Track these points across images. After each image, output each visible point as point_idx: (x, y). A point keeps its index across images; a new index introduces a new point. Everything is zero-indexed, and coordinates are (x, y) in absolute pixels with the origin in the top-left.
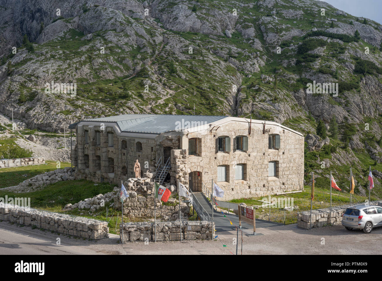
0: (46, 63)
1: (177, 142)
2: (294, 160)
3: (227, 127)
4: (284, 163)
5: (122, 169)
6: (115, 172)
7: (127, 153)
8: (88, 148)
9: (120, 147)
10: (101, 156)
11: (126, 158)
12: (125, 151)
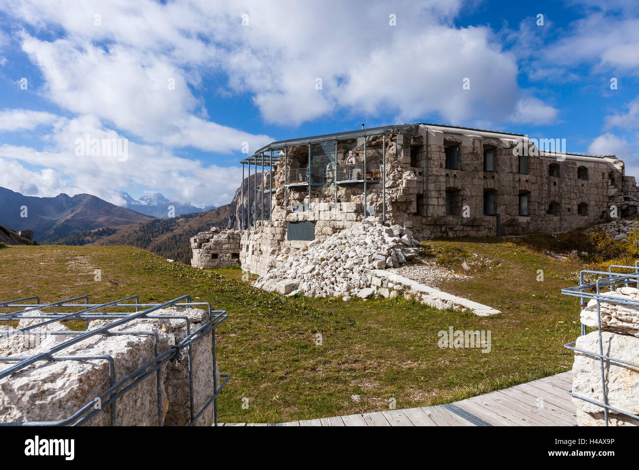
5: (549, 205)
6: (533, 213)
7: (560, 183)
8: (457, 175)
9: (546, 172)
10: (497, 189)
11: (557, 189)
12: (557, 179)
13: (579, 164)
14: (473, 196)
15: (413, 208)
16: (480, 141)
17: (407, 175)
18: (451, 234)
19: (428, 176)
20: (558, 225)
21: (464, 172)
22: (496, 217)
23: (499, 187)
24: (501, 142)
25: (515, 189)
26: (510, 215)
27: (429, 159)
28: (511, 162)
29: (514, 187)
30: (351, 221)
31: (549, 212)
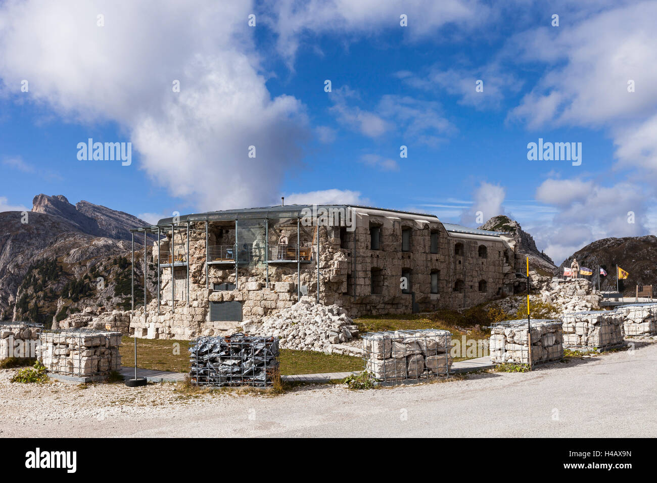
5: (456, 283)
6: (442, 290)
7: (465, 260)
8: (379, 256)
9: (452, 252)
10: (412, 268)
11: (462, 267)
12: (462, 258)
13: (480, 243)
14: (393, 276)
15: (344, 289)
16: (399, 223)
17: (338, 257)
18: (374, 312)
19: (356, 257)
20: (463, 302)
21: (385, 253)
22: (411, 295)
23: (414, 267)
24: (416, 223)
25: (428, 269)
26: (424, 293)
27: (357, 241)
28: (424, 243)
29: (427, 267)
30: (284, 300)
31: (455, 289)
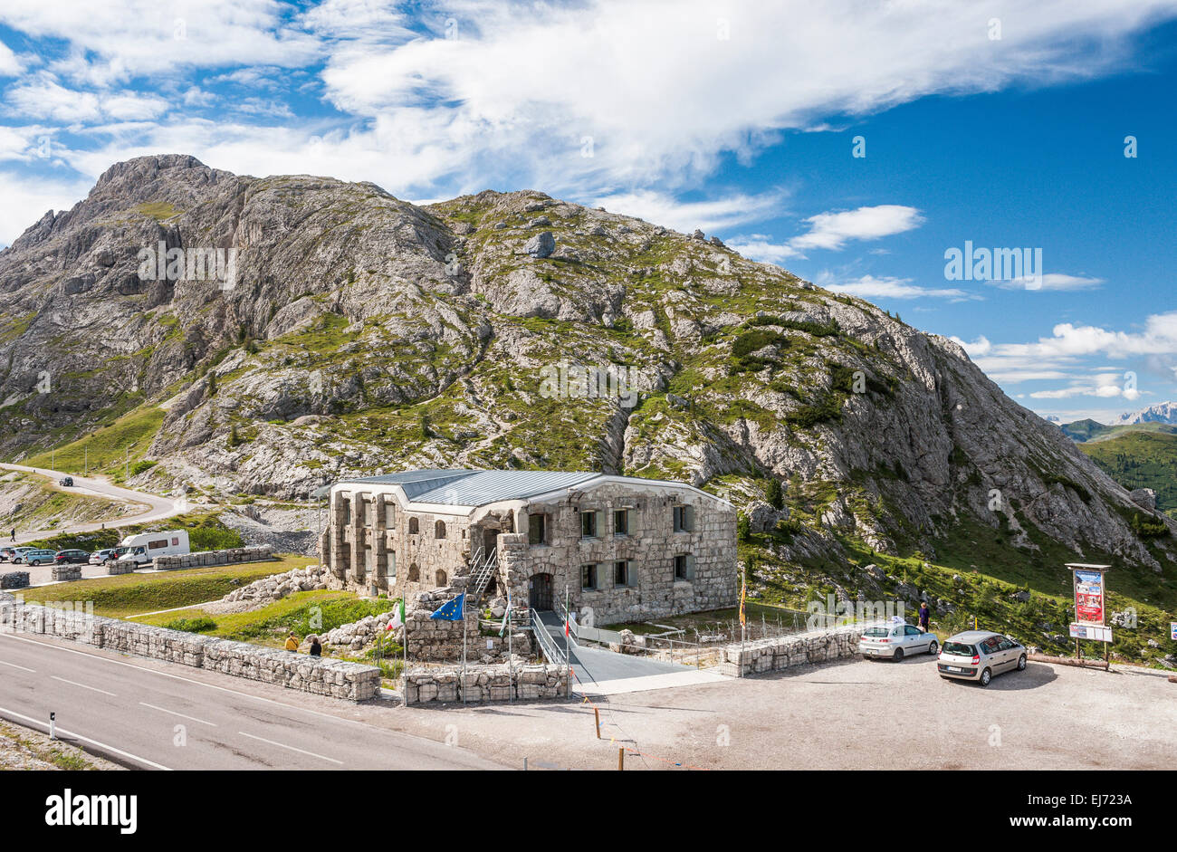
0: (278, 373)
1: (509, 521)
2: (720, 551)
3: (598, 493)
4: (701, 556)
7: (419, 541)
11: (416, 550)
12: (416, 537)
